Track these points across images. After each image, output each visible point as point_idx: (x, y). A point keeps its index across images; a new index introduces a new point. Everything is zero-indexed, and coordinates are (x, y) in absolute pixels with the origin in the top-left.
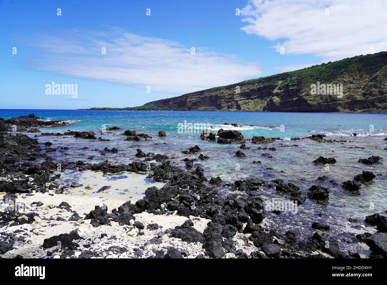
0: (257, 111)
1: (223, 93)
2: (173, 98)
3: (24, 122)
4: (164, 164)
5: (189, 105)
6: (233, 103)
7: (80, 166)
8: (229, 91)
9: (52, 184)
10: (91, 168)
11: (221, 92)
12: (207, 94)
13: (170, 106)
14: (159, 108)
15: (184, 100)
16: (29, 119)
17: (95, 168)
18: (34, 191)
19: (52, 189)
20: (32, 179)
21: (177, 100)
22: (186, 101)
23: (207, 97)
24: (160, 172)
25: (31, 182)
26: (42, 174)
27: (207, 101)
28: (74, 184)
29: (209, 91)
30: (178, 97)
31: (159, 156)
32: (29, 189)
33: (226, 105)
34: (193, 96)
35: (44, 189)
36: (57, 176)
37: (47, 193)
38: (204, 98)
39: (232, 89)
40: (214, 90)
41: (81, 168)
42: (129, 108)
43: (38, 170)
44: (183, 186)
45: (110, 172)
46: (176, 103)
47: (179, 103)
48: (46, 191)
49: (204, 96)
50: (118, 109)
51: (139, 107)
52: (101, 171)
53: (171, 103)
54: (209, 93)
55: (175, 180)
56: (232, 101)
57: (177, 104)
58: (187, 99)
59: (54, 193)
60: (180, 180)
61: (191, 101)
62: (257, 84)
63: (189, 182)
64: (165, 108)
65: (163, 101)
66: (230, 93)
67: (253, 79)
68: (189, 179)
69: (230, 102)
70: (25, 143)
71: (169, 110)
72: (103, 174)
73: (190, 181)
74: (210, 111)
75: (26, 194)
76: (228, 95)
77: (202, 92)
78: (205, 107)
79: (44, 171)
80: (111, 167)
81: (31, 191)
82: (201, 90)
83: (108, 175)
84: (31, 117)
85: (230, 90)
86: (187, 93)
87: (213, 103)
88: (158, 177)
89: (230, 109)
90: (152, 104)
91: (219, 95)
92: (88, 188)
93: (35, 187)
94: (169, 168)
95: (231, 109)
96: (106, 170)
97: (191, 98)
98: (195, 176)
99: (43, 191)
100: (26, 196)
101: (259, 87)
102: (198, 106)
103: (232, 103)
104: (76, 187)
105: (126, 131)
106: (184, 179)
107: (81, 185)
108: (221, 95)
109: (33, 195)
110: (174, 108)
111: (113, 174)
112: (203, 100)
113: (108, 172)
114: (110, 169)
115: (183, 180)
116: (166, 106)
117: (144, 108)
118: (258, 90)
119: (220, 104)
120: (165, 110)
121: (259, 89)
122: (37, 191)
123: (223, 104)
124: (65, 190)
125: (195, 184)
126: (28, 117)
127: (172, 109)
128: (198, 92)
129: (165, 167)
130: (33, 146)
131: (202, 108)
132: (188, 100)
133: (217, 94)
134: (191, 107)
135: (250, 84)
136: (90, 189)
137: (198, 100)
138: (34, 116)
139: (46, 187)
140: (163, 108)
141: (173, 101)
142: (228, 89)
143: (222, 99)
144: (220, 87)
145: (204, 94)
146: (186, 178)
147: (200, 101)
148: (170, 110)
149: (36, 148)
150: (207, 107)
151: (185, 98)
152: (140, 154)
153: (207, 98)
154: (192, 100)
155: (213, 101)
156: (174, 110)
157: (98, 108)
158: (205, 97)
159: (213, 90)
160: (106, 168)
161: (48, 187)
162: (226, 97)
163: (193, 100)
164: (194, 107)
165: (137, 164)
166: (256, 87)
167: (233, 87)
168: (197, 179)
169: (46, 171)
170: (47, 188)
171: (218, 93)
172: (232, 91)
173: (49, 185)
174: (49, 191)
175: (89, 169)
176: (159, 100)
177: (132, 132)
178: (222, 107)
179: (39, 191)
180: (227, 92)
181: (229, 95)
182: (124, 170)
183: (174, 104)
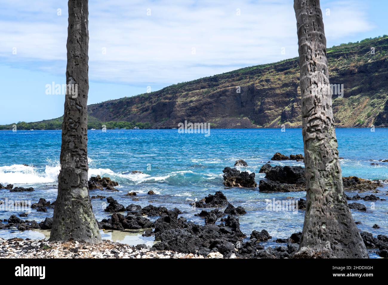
0: (359, 126)
1: (268, 81)
2: (138, 96)
5: (181, 113)
6: (295, 106)
8: (283, 76)
11: (264, 78)
12: (227, 84)
13: (132, 118)
14: (103, 123)
15: (167, 101)
21: (151, 102)
22: (173, 104)
23: (227, 93)
27: (228, 102)
29: (232, 76)
33: (276, 113)
34: (190, 90)
38: (220, 95)
39: (291, 70)
40: (246, 74)
46: (147, 110)
47: (154, 110)
49: (219, 90)
51: (52, 122)
53: (134, 109)
54: (234, 83)
56: (293, 101)
57: (149, 111)
58: (176, 97)
61: (185, 104)
62: (356, 57)
64: (121, 123)
65: (112, 104)
66: (287, 82)
67: (345, 45)
69: (287, 104)
71: (131, 128)
74: (236, 128)
76: (282, 87)
77: (213, 81)
78: (223, 117)
82: (212, 75)
85: (286, 74)
86: (176, 84)
87: (243, 106)
89: (289, 123)
91: (258, 86)
95: (291, 122)
97: (187, 94)
101: (361, 63)
102: (205, 115)
103: (293, 106)
108: (263, 86)
110: (142, 124)
112: (216, 101)
116: (122, 116)
118: (360, 72)
119: (261, 110)
120: (121, 127)
121: (364, 70)
123: (270, 109)
127: (137, 124)
128: (205, 80)
131: (215, 122)
132: (180, 101)
133: (253, 84)
135: (338, 56)
137: (204, 101)
140: (114, 122)
141: (140, 105)
142: (282, 70)
143: (267, 96)
144: (260, 66)
145: (220, 86)
147: (210, 103)
148: (133, 128)
150: (228, 119)
151: (169, 96)
153: (226, 96)
154: (189, 100)
155: (242, 103)
156: (142, 128)
158: (224, 93)
159: (243, 74)
162: (278, 91)
163: (191, 102)
166: (353, 64)
167: (296, 66)
171: (256, 83)
172: (291, 76)
176: (103, 103)
178: (268, 116)
180: (279, 79)
181: (285, 85)
183: (143, 112)
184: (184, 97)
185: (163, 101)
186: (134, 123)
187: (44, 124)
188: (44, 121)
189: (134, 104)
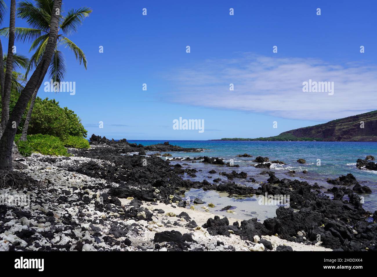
2: (316, 126)
3: (160, 149)
4: (303, 189)
5: (338, 134)
7: (205, 186)
9: (176, 197)
10: (216, 189)
13: (312, 136)
14: (298, 138)
15: (331, 128)
16: (165, 146)
17: (221, 189)
18: (158, 202)
19: (175, 202)
20: (157, 191)
21: (322, 129)
22: (334, 130)
24: (298, 197)
25: (157, 193)
26: (167, 187)
28: (197, 201)
30: (322, 125)
31: (297, 182)
32: (154, 199)
34: (343, 123)
35: (168, 200)
36: (182, 192)
37: (170, 205)
41: (206, 187)
42: (262, 138)
43: (165, 183)
44: (330, 216)
45: (236, 194)
47: (324, 132)
48: (169, 203)
50: (250, 139)
51: (274, 138)
52: (227, 192)
53: (313, 132)
55: (319, 208)
57: (321, 133)
58: (335, 126)
59: (176, 206)
60: (326, 208)
61: (340, 129)
63: (339, 212)
65: (302, 129)
68: (339, 209)
70: (157, 164)
71: (311, 141)
72: (229, 194)
73: (341, 211)
75: (151, 202)
78: (362, 136)
79: (170, 185)
80: (238, 188)
81: (156, 200)
83: (234, 196)
84: (165, 145)
88: (295, 203)
90: (289, 134)
92: (211, 206)
93: (159, 197)
94: (309, 194)
96: (232, 191)
97: (341, 125)
98: (349, 206)
99: (167, 203)
100: (151, 204)
102: (351, 135)
104: (199, 203)
105: (257, 158)
106: (332, 208)
107: (204, 202)
109: (157, 205)
110: (317, 139)
111: (240, 196)
113: (234, 194)
114: (236, 191)
115: (330, 209)
116: (307, 135)
117: (279, 138)
120: (306, 140)
122: (161, 202)
124: (188, 205)
125: (349, 216)
126: (164, 145)
127: (315, 139)
129: (304, 192)
130: (163, 166)
131: (357, 138)
132: (337, 128)
134: (341, 136)
136: (213, 207)
137: (351, 128)
138: (168, 144)
139: (170, 199)
140: (303, 138)
141: (316, 130)
146: (334, 206)
148: (313, 141)
149: (166, 168)
151: (332, 125)
152: (273, 179)
154: (342, 127)
157: (228, 139)
160: (232, 189)
161: (172, 200)
163: (344, 128)
164: (345, 136)
165: (268, 187)
168: (351, 210)
169: (171, 185)
170: (170, 201)
173: (172, 198)
174: (173, 203)
175: (214, 189)
176: (298, 129)
177: (264, 158)
179: (163, 202)
182: (253, 194)
183: (318, 133)
184: (340, 126)
185: (328, 128)
186: (314, 138)
187: (271, 139)
188: (271, 137)
189: (313, 129)
